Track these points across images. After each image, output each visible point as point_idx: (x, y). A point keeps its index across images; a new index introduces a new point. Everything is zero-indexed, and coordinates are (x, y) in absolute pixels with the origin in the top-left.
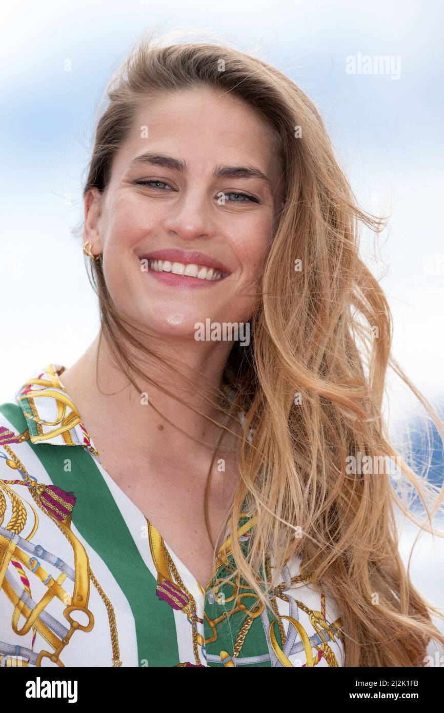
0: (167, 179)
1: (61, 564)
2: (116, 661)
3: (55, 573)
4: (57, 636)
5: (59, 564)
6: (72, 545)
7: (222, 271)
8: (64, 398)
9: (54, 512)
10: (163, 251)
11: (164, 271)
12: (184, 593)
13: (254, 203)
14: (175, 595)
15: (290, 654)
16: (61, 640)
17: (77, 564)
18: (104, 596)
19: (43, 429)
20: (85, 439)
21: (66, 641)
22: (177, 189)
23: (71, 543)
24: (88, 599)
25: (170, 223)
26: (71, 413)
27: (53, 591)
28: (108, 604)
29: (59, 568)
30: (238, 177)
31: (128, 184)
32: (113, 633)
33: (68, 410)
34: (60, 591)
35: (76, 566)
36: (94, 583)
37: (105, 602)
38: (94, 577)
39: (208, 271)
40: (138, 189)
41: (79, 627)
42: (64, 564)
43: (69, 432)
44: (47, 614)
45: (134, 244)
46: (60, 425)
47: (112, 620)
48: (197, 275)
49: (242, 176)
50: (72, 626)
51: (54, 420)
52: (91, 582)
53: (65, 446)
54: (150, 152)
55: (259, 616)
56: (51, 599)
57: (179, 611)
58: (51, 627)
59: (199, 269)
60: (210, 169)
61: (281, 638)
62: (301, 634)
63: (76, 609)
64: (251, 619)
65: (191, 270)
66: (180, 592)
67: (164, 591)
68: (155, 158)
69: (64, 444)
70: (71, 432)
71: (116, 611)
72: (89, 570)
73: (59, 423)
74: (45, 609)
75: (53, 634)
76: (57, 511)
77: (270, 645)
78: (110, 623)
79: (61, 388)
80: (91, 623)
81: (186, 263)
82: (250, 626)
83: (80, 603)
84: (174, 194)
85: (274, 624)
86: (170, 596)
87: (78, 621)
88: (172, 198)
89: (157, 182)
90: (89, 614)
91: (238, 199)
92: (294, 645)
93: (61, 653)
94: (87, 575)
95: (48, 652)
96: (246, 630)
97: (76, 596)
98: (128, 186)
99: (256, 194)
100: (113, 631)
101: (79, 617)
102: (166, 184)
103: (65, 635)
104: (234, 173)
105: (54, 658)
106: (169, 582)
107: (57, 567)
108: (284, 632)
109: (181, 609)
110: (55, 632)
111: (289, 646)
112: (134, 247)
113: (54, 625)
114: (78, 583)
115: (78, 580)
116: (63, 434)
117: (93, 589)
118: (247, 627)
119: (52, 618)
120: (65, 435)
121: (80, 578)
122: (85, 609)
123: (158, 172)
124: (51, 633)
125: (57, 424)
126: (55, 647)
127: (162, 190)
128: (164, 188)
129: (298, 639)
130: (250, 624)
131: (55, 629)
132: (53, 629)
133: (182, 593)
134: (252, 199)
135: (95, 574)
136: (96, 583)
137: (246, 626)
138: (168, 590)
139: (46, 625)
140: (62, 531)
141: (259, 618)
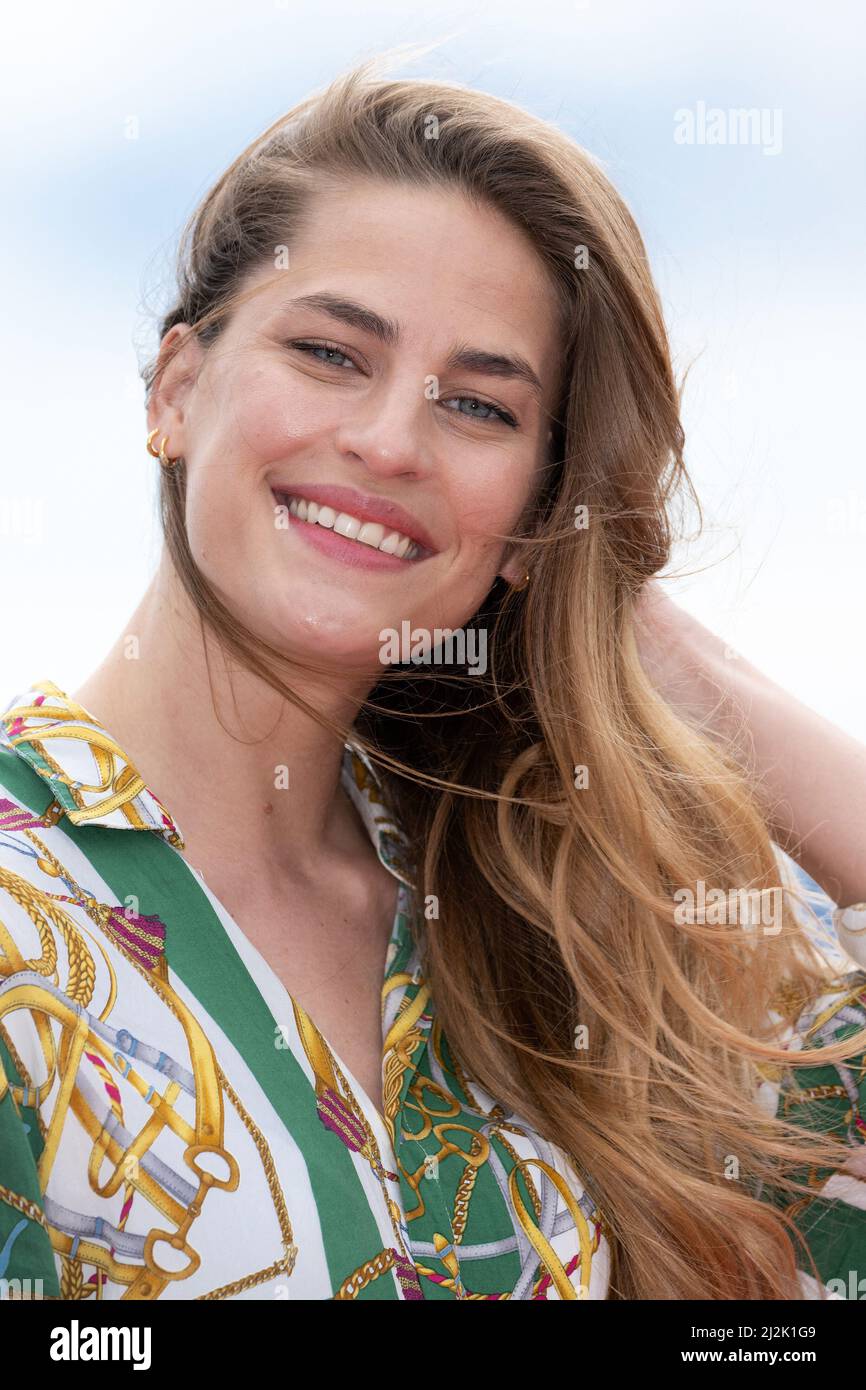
0: (355, 349)
1: (168, 1065)
2: (289, 1247)
3: (160, 1083)
4: (178, 1201)
5: (164, 1065)
6: (180, 1021)
7: (423, 546)
8: (105, 739)
9: (135, 954)
10: (324, 487)
11: (317, 523)
12: (358, 1117)
13: (507, 426)
14: (345, 1121)
15: (553, 1235)
16: (186, 1208)
17: (196, 1059)
18: (248, 1122)
19: (83, 798)
20: (164, 817)
21: (194, 1210)
22: (369, 373)
23: (179, 1018)
24: (222, 1130)
25: (350, 438)
26: (126, 769)
27: (161, 1118)
28: (258, 1138)
29: (165, 1074)
30: (491, 373)
31: (272, 343)
32: (275, 1193)
33: (120, 765)
34: (172, 1116)
35: (194, 1064)
36: (230, 1096)
37: (252, 1133)
38: (228, 1084)
39: (400, 541)
40: (292, 359)
41: (215, 1183)
42: (174, 1065)
43: (131, 805)
44: (155, 1158)
45: (268, 462)
46: (109, 792)
47: (269, 1168)
48: (380, 544)
49: (497, 373)
50: (202, 1181)
51: (96, 782)
52: (225, 1094)
53: (132, 830)
54: (331, 293)
55: (486, 1162)
56: (159, 1131)
57: (358, 1153)
58: (163, 1184)
59: (386, 535)
60: (442, 346)
61: (532, 1203)
62: (564, 1195)
63: (205, 1151)
64: (472, 1168)
65: (371, 533)
66: (352, 1115)
67: (328, 1112)
68: (339, 307)
69: (131, 827)
70: (135, 802)
71: (273, 1152)
72: (217, 1070)
73: (108, 787)
74: (151, 1149)
75: (169, 1197)
76: (140, 952)
77: (514, 1218)
78: (267, 1174)
79: (91, 721)
80: (235, 1174)
81: (364, 518)
82: (473, 1183)
83: (207, 1138)
84: (363, 379)
85: (515, 1176)
86: (338, 1123)
87: (211, 1172)
88: (356, 387)
89: (330, 351)
90: (228, 1158)
91: (477, 412)
92: (558, 1218)
93: (190, 1231)
94: (215, 1080)
95: (164, 1232)
96: (467, 1191)
97: (201, 1126)
98: (274, 347)
99: (516, 411)
100: (275, 1188)
101: (211, 1163)
102: (345, 356)
103: (191, 1197)
104: (485, 365)
105: (177, 1242)
106: (332, 1092)
107: (160, 1071)
108: (535, 1191)
109: (358, 1150)
110: (174, 1192)
111: (548, 1221)
112: (267, 468)
113: (170, 1181)
114: (202, 1100)
115: (201, 1094)
116: (121, 807)
117: (230, 1110)
118: (468, 1185)
119: (164, 1166)
120: (126, 808)
121: (205, 1090)
122: (219, 1148)
123: (337, 332)
124: (166, 1194)
125: (105, 789)
126: (176, 1220)
127: (335, 367)
128: (341, 364)
129: (562, 1206)
130: (473, 1177)
131: (172, 1187)
132: (169, 1188)
133: (354, 1119)
134: (507, 419)
135: (228, 1078)
136: (231, 1094)
137: (466, 1182)
138: (334, 1110)
139: (155, 1179)
140: (158, 993)
141: (485, 1167)
